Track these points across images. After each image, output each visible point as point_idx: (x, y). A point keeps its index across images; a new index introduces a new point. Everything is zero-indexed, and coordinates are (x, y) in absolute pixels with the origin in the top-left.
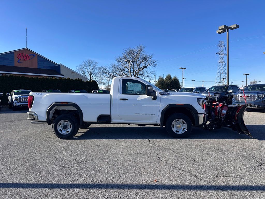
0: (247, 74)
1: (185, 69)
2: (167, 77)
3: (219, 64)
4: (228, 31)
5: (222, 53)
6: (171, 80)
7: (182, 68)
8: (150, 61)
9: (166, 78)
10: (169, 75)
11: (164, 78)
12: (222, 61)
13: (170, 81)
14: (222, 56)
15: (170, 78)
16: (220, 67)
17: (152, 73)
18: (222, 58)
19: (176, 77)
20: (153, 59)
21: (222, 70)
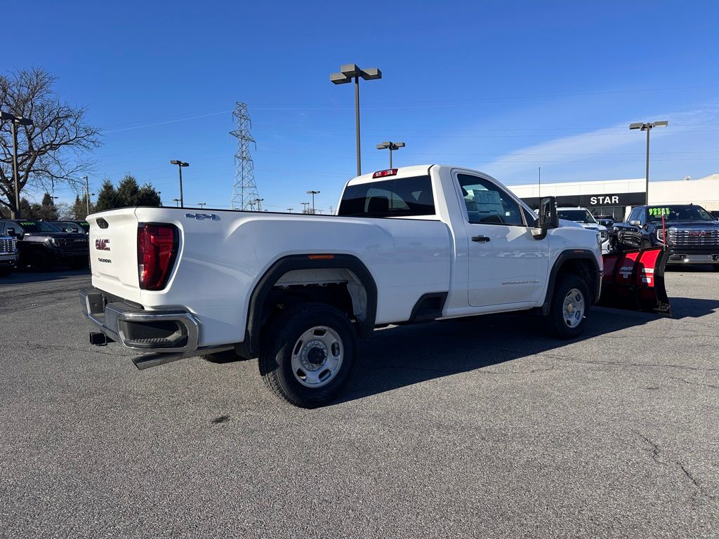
0: (313, 192)
1: (186, 165)
2: (122, 185)
3: (239, 161)
4: (357, 82)
5: (243, 133)
6: (140, 196)
7: (179, 163)
8: (77, 128)
9: (119, 187)
10: (130, 178)
11: (116, 187)
12: (244, 155)
13: (135, 196)
14: (243, 142)
15: (136, 189)
16: (241, 170)
17: (82, 167)
18: (244, 147)
19: (152, 189)
20: (86, 121)
21: (246, 179)
